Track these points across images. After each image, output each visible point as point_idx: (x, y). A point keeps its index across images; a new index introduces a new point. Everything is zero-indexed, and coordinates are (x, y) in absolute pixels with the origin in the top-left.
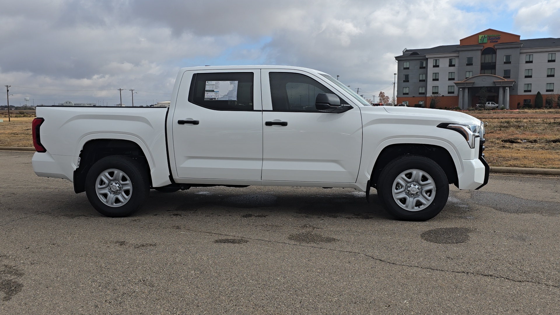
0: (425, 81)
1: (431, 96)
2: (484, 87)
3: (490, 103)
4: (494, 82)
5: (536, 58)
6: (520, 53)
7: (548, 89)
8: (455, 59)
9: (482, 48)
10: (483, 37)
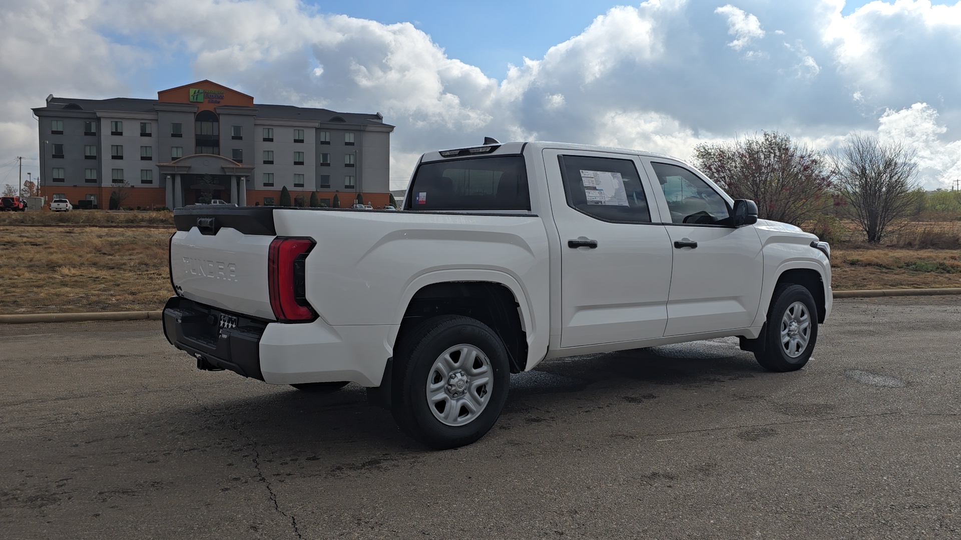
0: (95, 158)
1: (111, 186)
2: (207, 175)
3: (218, 201)
4: (223, 168)
5: (277, 134)
6: (255, 125)
7: (296, 183)
8: (151, 123)
9: (195, 110)
10: (197, 91)
